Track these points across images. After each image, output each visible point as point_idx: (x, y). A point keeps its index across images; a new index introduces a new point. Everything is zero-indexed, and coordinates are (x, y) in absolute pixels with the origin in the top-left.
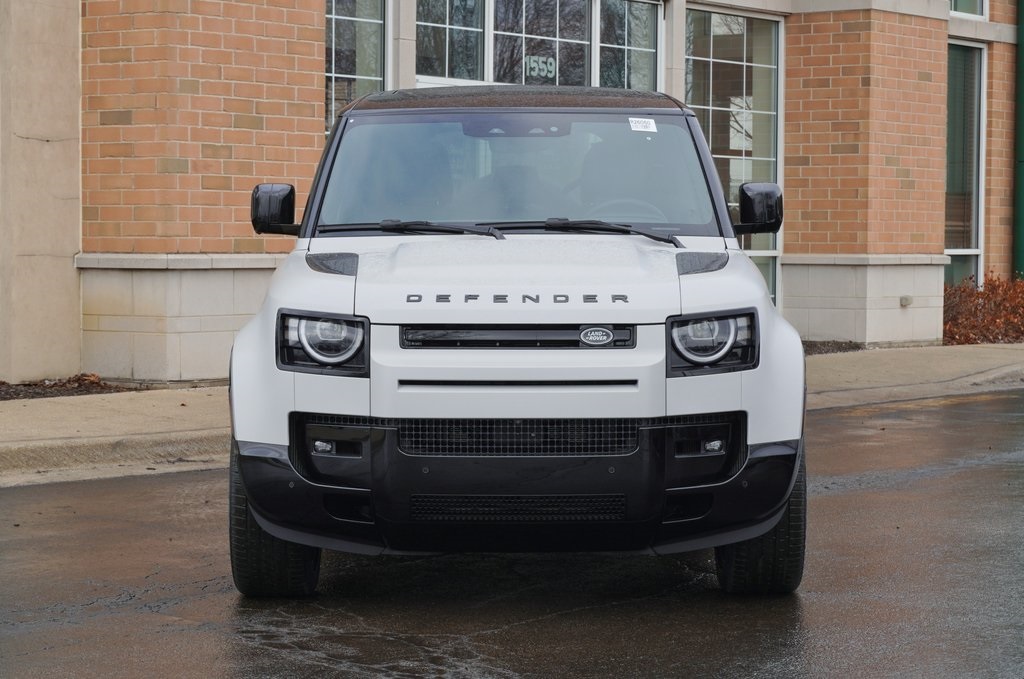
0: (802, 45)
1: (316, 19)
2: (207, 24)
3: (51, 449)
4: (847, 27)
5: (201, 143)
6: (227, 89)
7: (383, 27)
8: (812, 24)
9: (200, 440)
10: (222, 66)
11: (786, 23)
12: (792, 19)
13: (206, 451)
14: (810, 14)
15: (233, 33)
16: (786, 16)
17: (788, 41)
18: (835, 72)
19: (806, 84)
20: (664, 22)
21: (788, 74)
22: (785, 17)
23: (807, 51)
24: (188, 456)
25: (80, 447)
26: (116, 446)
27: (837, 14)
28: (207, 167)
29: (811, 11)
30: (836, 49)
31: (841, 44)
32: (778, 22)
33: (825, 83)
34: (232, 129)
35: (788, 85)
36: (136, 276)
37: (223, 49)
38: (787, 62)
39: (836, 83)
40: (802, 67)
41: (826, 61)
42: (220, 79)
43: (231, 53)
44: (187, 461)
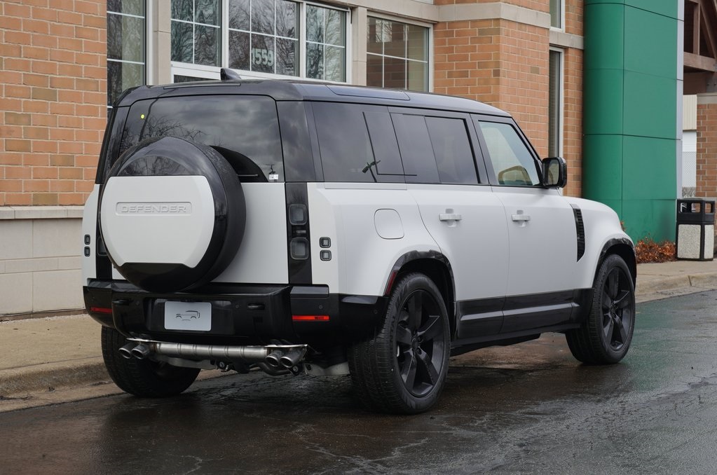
0: (447, 46)
1: (99, 10)
2: (9, 9)
4: (481, 32)
5: (4, 112)
6: (26, 66)
7: (145, 21)
8: (455, 30)
10: (22, 46)
11: (434, 29)
12: (439, 26)
13: (24, 389)
14: (453, 22)
15: (31, 19)
16: (435, 24)
17: (436, 43)
18: (473, 66)
19: (450, 75)
20: (351, 25)
21: (436, 67)
22: (434, 24)
23: (451, 50)
24: (8, 394)
27: (474, 22)
29: (454, 20)
30: (473, 49)
31: (477, 45)
32: (428, 28)
33: (465, 74)
34: (31, 100)
35: (436, 76)
37: (22, 31)
38: (435, 58)
39: (473, 74)
40: (447, 62)
41: (466, 58)
42: (20, 57)
43: (29, 35)
44: (9, 399)
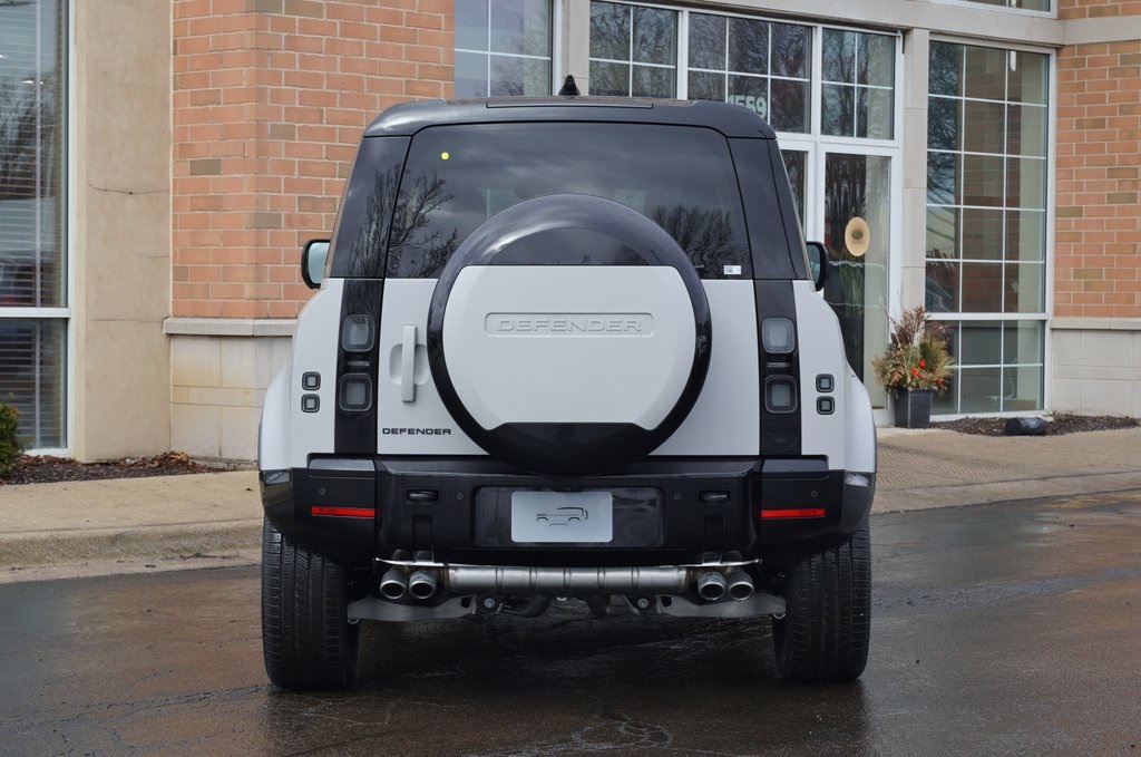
0: (1076, 81)
1: (442, 56)
2: (305, 61)
3: (31, 542)
4: (1125, 60)
5: (297, 195)
6: (330, 135)
7: (551, 64)
8: (1087, 57)
9: (226, 533)
10: (324, 108)
11: (1058, 56)
12: (1065, 51)
13: (232, 546)
14: (1084, 45)
15: (339, 72)
16: (1059, 48)
17: (1060, 77)
18: (1112, 111)
19: (1080, 125)
20: (903, 56)
21: (1060, 113)
22: (1057, 49)
23: (1081, 87)
24: (208, 551)
25: (69, 541)
26: (117, 539)
27: (1114, 44)
28: (304, 222)
29: (1085, 42)
30: (1113, 85)
31: (1118, 79)
32: (1048, 55)
33: (1100, 124)
34: (337, 179)
35: (1059, 127)
36: (225, 344)
37: (324, 89)
38: (1058, 99)
39: (1112, 123)
40: (1075, 105)
41: (1101, 99)
42: (321, 123)
43: (335, 94)
44: (206, 557)
